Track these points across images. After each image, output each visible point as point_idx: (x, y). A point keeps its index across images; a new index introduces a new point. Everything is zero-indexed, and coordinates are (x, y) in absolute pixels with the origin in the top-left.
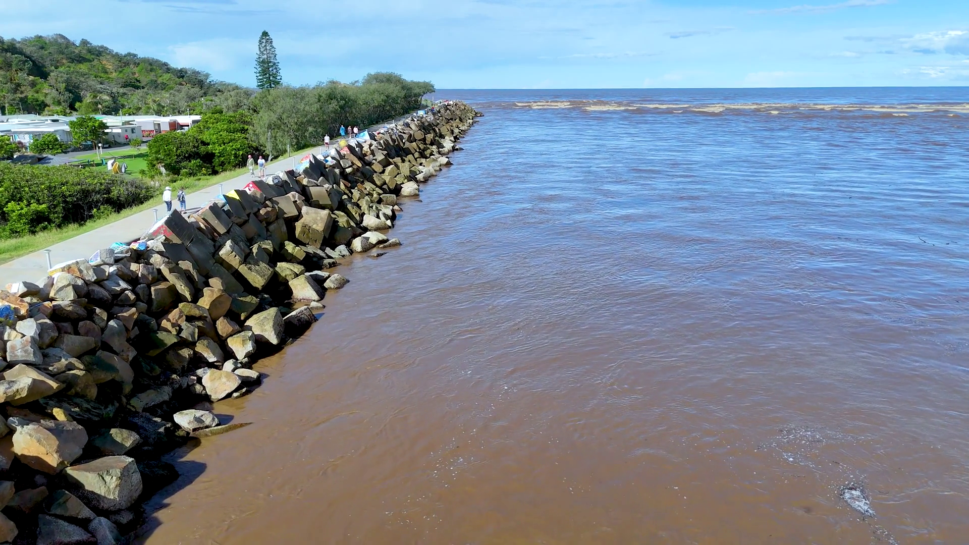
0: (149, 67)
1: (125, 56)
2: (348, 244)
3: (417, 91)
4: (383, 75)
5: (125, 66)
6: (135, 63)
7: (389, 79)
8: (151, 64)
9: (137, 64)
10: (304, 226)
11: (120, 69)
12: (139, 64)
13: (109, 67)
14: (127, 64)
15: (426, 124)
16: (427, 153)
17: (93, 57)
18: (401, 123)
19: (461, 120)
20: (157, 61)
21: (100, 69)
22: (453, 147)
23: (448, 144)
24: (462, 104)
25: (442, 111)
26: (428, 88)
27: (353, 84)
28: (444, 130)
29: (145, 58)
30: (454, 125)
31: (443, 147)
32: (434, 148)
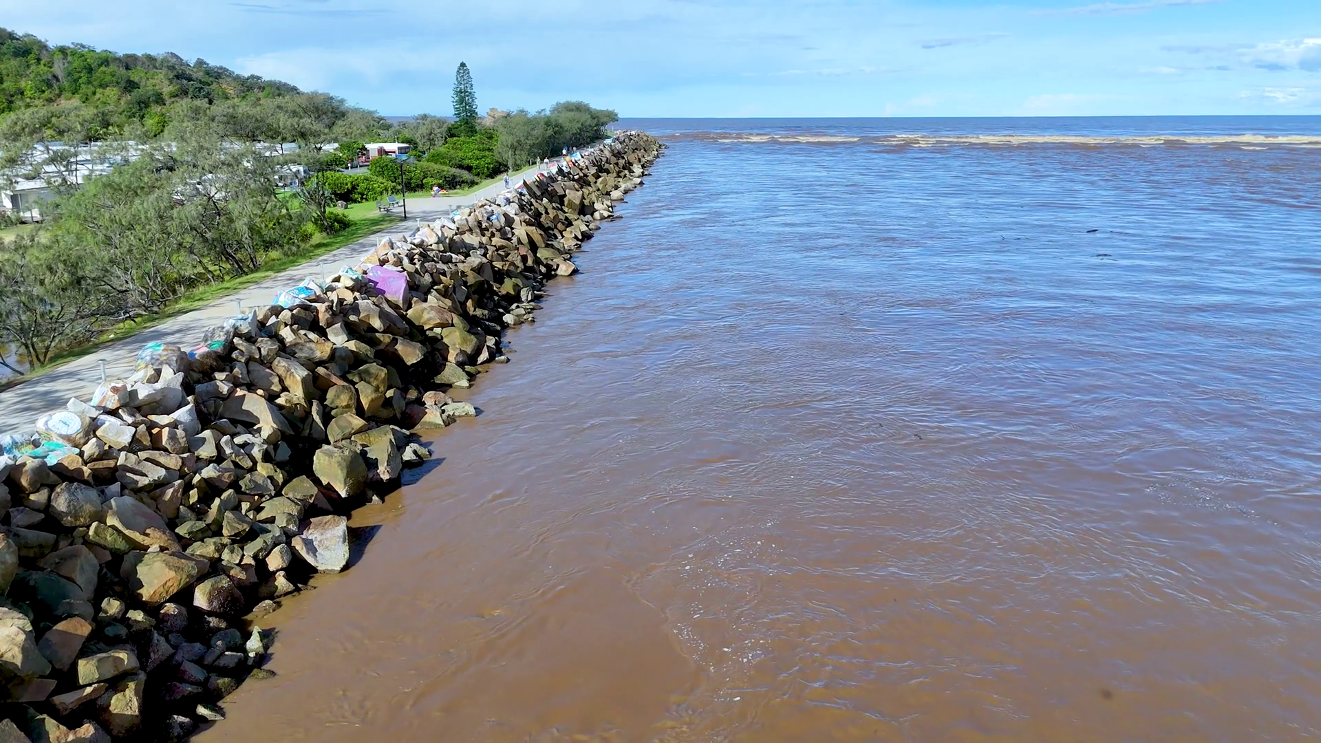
0: (277, 92)
1: (248, 79)
2: (592, 215)
3: (603, 120)
4: (573, 104)
5: (248, 91)
6: (260, 88)
7: (579, 108)
8: (278, 88)
9: (262, 88)
10: (569, 200)
11: (243, 94)
12: (264, 88)
13: (230, 91)
14: (250, 89)
15: (616, 151)
16: (622, 174)
17: (211, 79)
18: (597, 148)
19: (645, 150)
20: (285, 84)
21: (220, 93)
22: (643, 173)
23: (637, 169)
24: (645, 135)
25: (627, 140)
26: (612, 117)
27: (540, 113)
28: (632, 157)
29: (271, 81)
30: (640, 155)
31: (633, 172)
32: (626, 172)
